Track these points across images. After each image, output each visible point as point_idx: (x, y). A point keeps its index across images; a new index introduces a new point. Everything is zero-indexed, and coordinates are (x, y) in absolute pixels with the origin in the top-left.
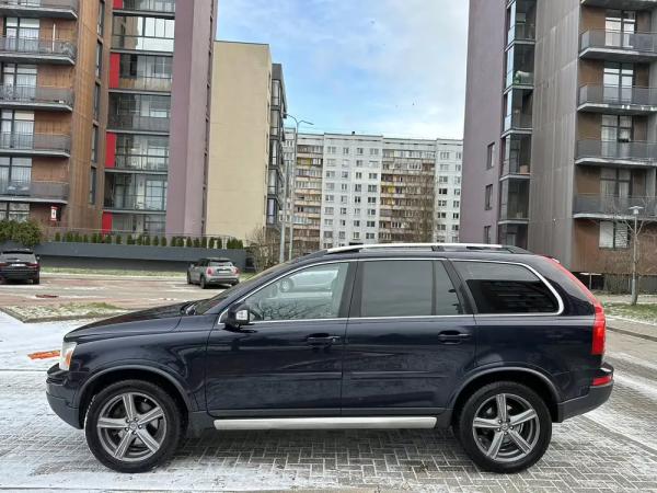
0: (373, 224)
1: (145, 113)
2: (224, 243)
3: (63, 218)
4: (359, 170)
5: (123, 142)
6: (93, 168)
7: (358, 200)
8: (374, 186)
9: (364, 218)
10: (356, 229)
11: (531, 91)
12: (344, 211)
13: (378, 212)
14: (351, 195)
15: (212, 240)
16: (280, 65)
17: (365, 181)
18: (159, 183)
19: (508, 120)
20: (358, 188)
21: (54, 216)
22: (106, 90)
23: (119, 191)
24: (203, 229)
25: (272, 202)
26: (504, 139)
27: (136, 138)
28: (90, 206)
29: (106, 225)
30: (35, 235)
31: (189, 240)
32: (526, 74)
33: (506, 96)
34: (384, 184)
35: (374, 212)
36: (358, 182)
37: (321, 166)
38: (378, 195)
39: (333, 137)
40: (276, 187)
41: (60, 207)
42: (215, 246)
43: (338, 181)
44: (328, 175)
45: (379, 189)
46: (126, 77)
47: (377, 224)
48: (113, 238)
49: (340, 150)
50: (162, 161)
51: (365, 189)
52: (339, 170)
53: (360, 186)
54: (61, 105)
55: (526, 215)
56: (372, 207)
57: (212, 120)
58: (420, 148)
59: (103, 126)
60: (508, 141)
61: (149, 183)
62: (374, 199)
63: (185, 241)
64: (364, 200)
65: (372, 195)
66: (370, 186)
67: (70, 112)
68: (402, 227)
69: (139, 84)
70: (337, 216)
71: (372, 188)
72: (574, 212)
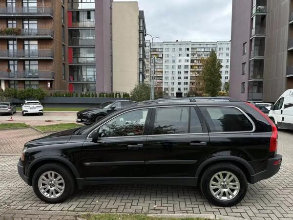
0: (187, 83)
1: (84, 38)
2: (122, 95)
3: (53, 86)
4: (180, 58)
5: (76, 52)
6: (64, 64)
7: (180, 73)
8: (187, 66)
9: (183, 81)
10: (179, 86)
11: (265, 16)
12: (173, 78)
13: (189, 78)
14: (177, 70)
15: (116, 94)
16: (143, 11)
17: (183, 63)
18: (92, 69)
19: (253, 31)
20: (180, 67)
21: (49, 86)
22: (67, 29)
23: (75, 74)
24: (112, 89)
25: (141, 75)
26: (251, 40)
27: (81, 49)
28: (63, 81)
29: (71, 89)
30: (42, 94)
31: (107, 94)
32: (263, 7)
33: (252, 19)
34: (192, 64)
35: (187, 78)
36: (180, 64)
37: (162, 58)
38: (189, 70)
39: (167, 43)
40: (143, 69)
41: (51, 82)
42: (118, 97)
43: (170, 64)
44: (166, 62)
45: (190, 67)
46: (75, 22)
47: (189, 83)
48: (75, 94)
49: (171, 50)
50: (93, 59)
51: (183, 67)
52: (170, 59)
53: (181, 66)
54: (49, 36)
55: (262, 76)
56: (186, 76)
57: (113, 39)
58: (209, 46)
59: (67, 45)
60: (253, 41)
61: (88, 69)
62: (187, 72)
63: (105, 95)
64: (183, 72)
65: (186, 70)
66: (185, 66)
67: (52, 39)
68: (201, 84)
69: (81, 24)
70: (170, 81)
71: (186, 67)
72: (287, 74)
